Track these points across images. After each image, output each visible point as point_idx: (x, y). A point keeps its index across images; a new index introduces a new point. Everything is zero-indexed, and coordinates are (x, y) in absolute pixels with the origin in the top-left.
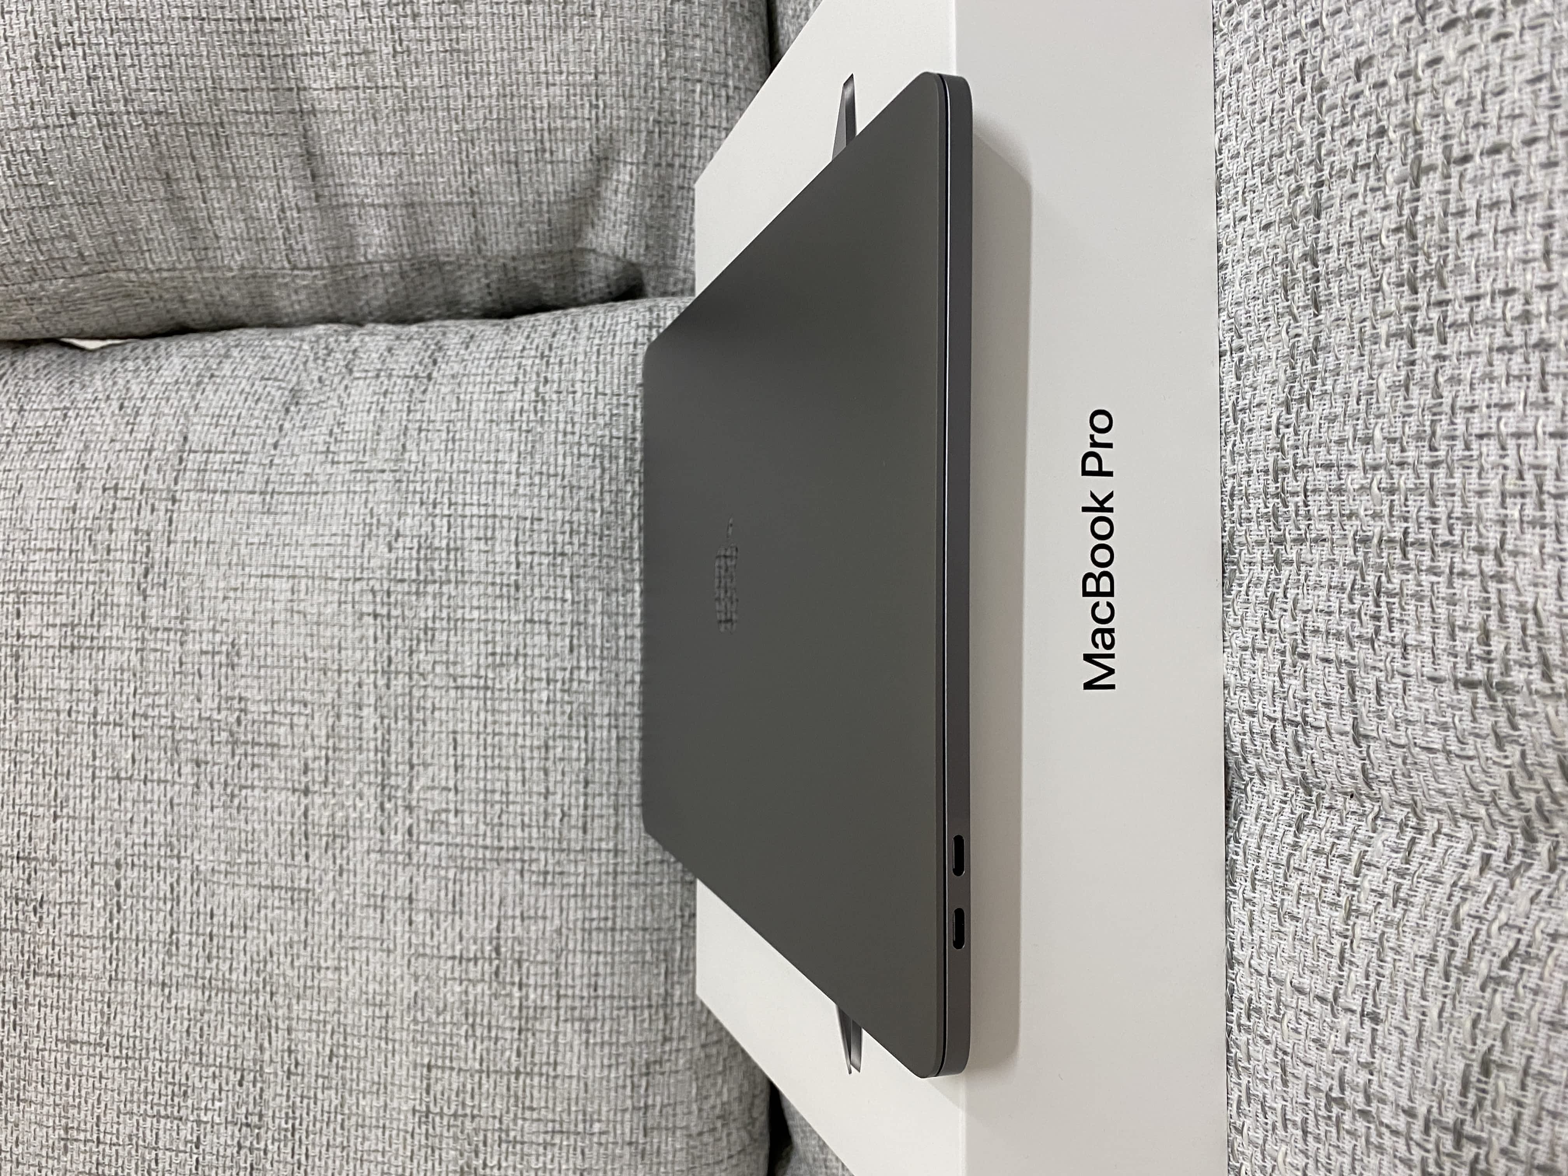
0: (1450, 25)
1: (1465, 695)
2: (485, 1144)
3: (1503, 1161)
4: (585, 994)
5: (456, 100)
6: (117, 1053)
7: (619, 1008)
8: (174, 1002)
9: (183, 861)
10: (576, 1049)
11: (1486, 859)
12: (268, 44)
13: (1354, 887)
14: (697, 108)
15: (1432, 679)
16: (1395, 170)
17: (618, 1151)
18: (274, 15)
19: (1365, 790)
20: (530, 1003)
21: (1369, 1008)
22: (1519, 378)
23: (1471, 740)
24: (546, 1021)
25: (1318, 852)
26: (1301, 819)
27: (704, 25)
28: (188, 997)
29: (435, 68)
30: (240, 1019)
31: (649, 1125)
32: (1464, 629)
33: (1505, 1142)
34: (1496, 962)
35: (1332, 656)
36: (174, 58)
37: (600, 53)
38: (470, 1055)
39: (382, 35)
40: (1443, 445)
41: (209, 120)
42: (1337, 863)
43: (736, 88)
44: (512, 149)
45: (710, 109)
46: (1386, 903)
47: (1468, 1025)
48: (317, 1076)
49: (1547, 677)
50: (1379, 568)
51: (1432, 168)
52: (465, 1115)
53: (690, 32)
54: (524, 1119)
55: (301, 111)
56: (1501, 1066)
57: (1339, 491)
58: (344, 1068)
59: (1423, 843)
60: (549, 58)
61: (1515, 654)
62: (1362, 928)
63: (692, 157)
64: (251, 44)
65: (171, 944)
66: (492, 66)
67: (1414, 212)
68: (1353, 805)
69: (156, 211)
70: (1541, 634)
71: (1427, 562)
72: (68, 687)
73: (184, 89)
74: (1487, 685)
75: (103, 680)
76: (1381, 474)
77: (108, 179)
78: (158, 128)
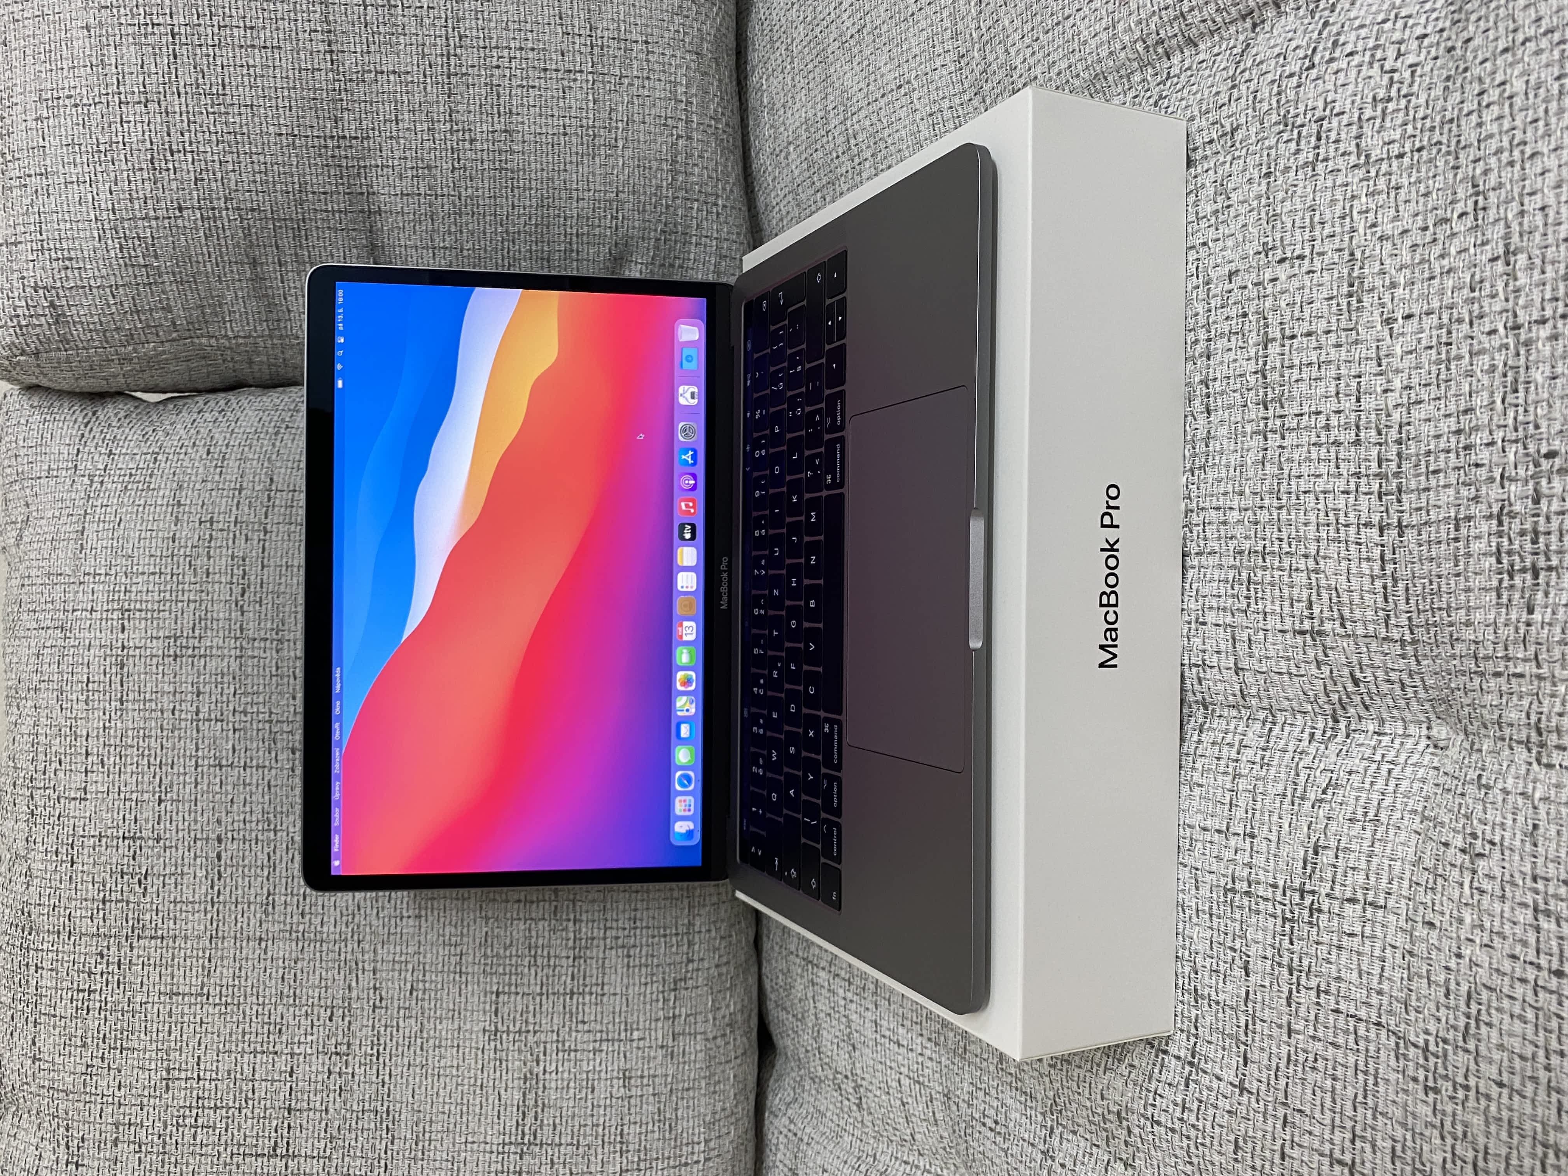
0: (1282, 261)
1: (1299, 639)
2: (545, 1054)
4: (627, 926)
5: (502, 208)
6: (217, 1001)
7: (654, 937)
8: (270, 954)
9: (279, 834)
10: (619, 971)
11: (1312, 735)
12: (347, 157)
13: (1237, 761)
14: (694, 221)
15: (1280, 631)
16: (1253, 338)
17: (652, 1054)
18: (354, 135)
19: (1242, 702)
20: (583, 936)
21: (1248, 830)
22: (1324, 460)
23: (1303, 665)
24: (595, 950)
25: (1213, 743)
26: (1202, 725)
27: (700, 156)
28: (282, 949)
29: (486, 182)
30: (330, 964)
31: (676, 1031)
32: (1299, 601)
33: (1328, 891)
34: (1320, 791)
35: (1221, 622)
36: (269, 166)
37: (621, 177)
38: (532, 981)
39: (444, 154)
40: (1285, 497)
41: (294, 216)
42: (1226, 749)
43: (724, 206)
44: (546, 249)
45: (705, 222)
46: (1257, 767)
47: (1306, 828)
48: (399, 1008)
49: (1343, 626)
50: (1249, 568)
51: (1274, 340)
52: (528, 1031)
53: (690, 161)
54: (577, 1031)
55: (369, 211)
56: (1325, 848)
57: (1225, 523)
58: (423, 1000)
59: (1277, 730)
60: (580, 178)
61: (1326, 614)
62: (1242, 784)
64: (333, 156)
65: (267, 904)
66: (534, 183)
67: (1265, 363)
68: (1234, 713)
69: (242, 289)
70: (1340, 602)
71: (1277, 564)
72: (172, 689)
73: (275, 191)
74: (1312, 632)
75: (205, 683)
76: (1250, 513)
78: (251, 222)
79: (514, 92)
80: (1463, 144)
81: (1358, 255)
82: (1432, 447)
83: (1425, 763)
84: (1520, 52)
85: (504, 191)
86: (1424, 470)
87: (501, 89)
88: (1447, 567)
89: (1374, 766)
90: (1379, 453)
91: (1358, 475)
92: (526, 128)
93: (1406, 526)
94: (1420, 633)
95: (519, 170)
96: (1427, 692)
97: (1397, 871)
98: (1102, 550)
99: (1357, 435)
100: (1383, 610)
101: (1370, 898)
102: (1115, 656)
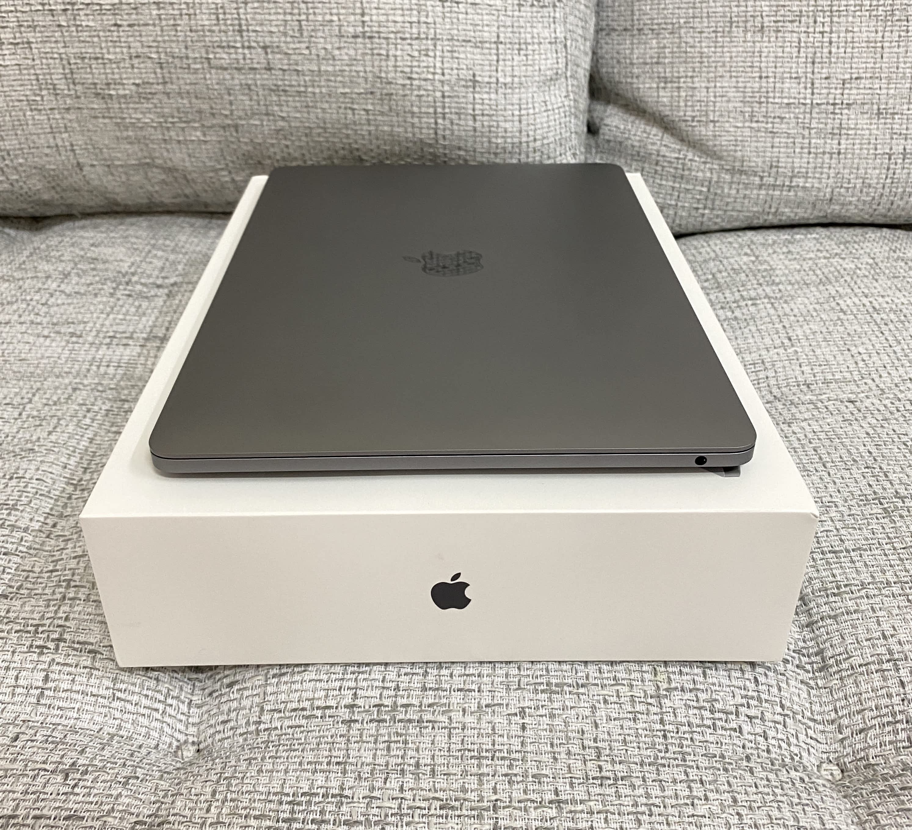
79: (795, 35)
80: (661, 769)
81: (582, 690)
84: (731, 811)
85: (714, 25)
87: (797, 24)
91: (397, 688)
92: (765, 44)
95: (731, 37)
97: (70, 714)
99: (430, 689)
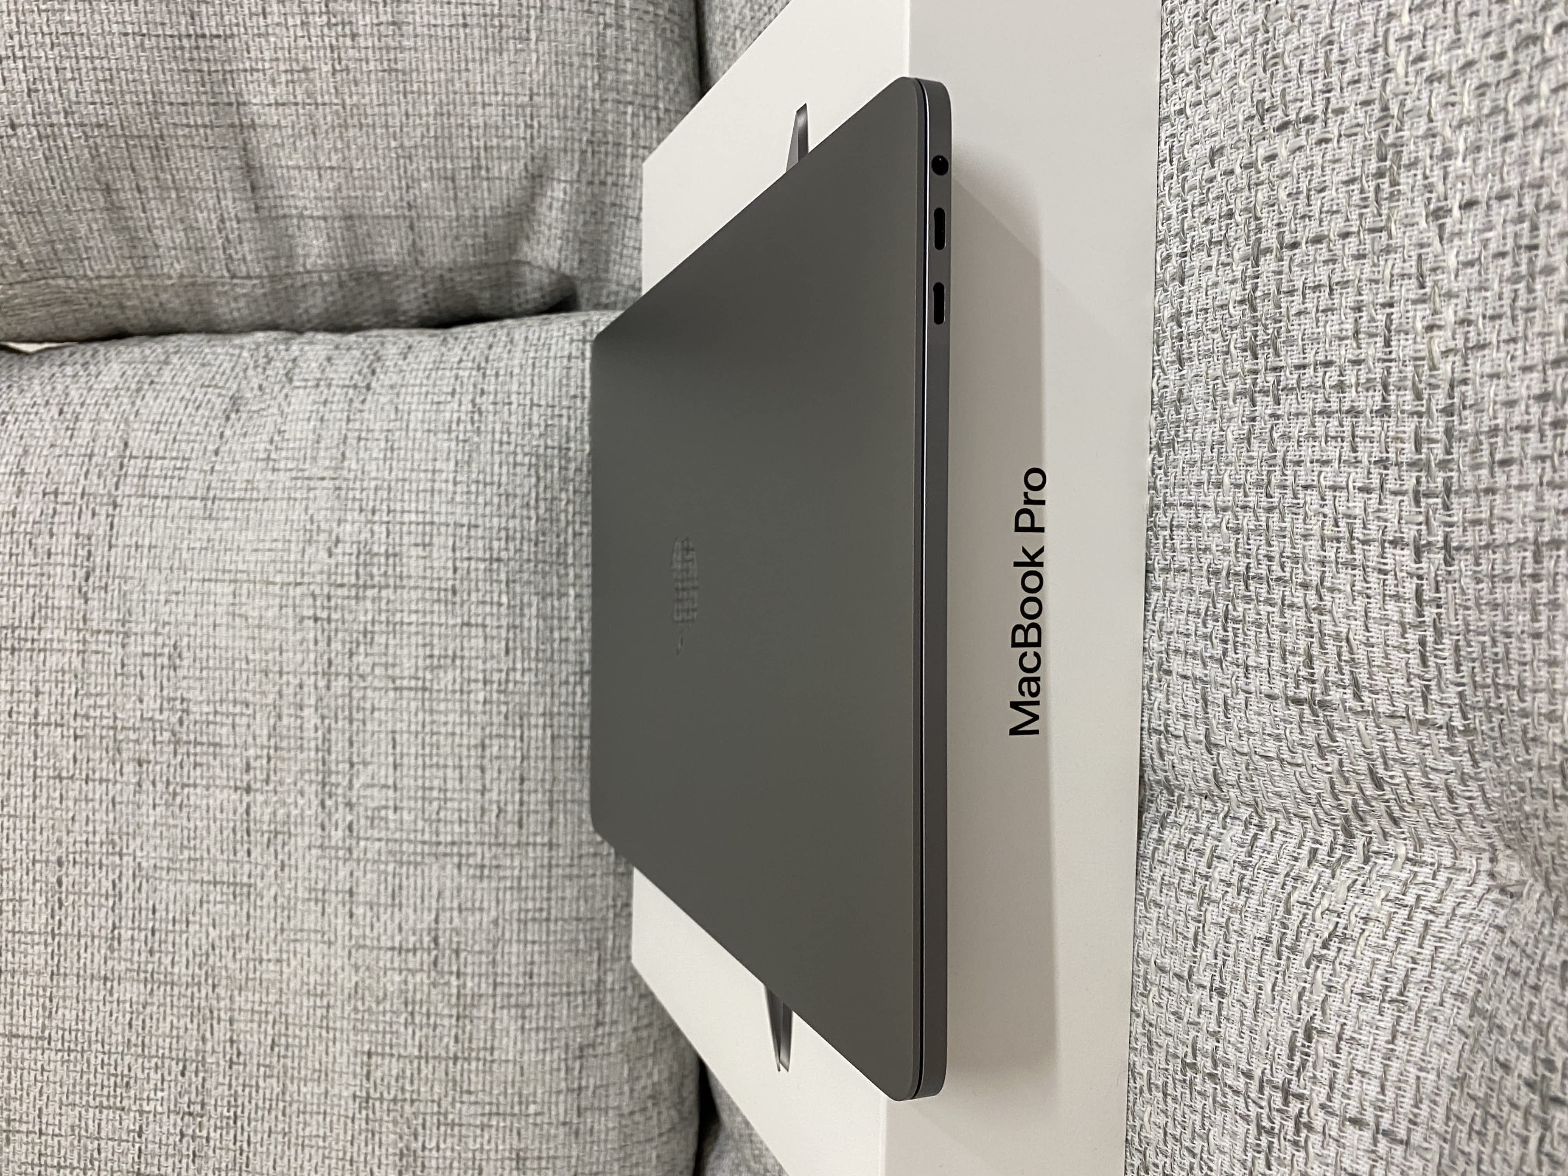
0: (1284, 126)
1: (1294, 710)
2: (424, 1127)
3: (1321, 1114)
4: (521, 981)
5: (394, 118)
6: (59, 1046)
7: (554, 995)
8: (116, 996)
9: (125, 859)
10: (512, 1034)
11: (1314, 852)
12: (208, 60)
13: (1207, 878)
14: (629, 129)
15: (1269, 696)
16: (1241, 249)
17: (553, 1131)
18: (214, 32)
19: (1216, 792)
20: (468, 991)
21: (1217, 984)
22: (1335, 438)
23: (1299, 749)
24: (483, 1009)
25: (1178, 846)
26: (1165, 817)
27: (635, 50)
28: (130, 991)
29: (373, 86)
30: (182, 1011)
31: (583, 1104)
32: (1293, 653)
33: (1323, 1099)
34: (1319, 944)
35: (1189, 674)
36: (114, 72)
37: (535, 76)
38: (410, 1042)
39: (321, 53)
40: (1277, 493)
41: (149, 132)
42: (1193, 858)
43: (667, 110)
44: (449, 166)
45: (642, 131)
46: (1233, 891)
47: (1295, 997)
48: (259, 1065)
49: (1358, 697)
50: (1227, 597)
51: (1269, 250)
52: (405, 1100)
53: (621, 56)
54: (462, 1103)
55: (241, 125)
56: (1320, 1032)
57: (1197, 528)
58: (285, 1057)
59: (1264, 837)
60: (485, 79)
61: (1333, 677)
62: (1212, 913)
63: (624, 175)
64: (191, 59)
65: (113, 939)
66: (430, 87)
67: (1255, 289)
68: (1207, 805)
69: (96, 220)
70: (1353, 660)
71: (1264, 594)
72: (8, 688)
73: (124, 103)
74: (1311, 702)
75: (44, 682)
76: (1229, 515)
77: (48, 189)
78: (98, 140)
82: (1500, 421)
83: (1484, 916)
86: (1486, 459)
88: (1521, 620)
89: (1404, 912)
90: (1418, 428)
93: (1458, 549)
94: (1477, 718)
96: (1488, 807)
98: (1017, 564)
100: (1420, 677)
101: (1385, 1124)
102: (1035, 718)
